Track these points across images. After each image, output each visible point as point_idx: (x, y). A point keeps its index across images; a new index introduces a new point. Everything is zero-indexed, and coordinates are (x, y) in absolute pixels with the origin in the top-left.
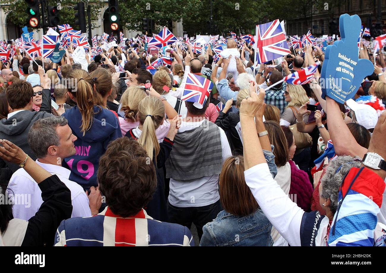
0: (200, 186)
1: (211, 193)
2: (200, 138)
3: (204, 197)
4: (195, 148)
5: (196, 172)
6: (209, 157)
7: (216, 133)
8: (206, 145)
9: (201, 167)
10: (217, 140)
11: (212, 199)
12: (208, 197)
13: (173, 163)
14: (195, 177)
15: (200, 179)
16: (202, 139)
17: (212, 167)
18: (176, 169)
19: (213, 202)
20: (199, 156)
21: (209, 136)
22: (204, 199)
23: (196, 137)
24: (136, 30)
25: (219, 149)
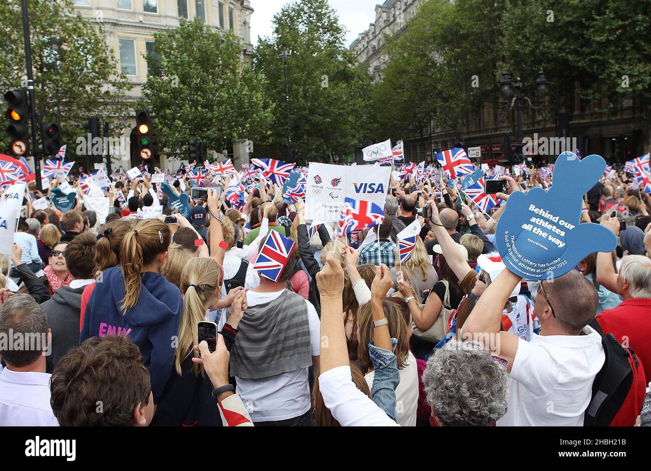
0: (279, 388)
1: (297, 399)
2: (277, 314)
3: (286, 405)
4: (269, 329)
5: (273, 366)
6: (291, 343)
7: (300, 308)
8: (286, 326)
9: (279, 358)
10: (302, 319)
11: (298, 409)
12: (291, 405)
13: (238, 354)
14: (271, 373)
15: (277, 377)
16: (280, 316)
17: (296, 357)
18: (242, 362)
19: (300, 413)
20: (275, 342)
21: (291, 312)
22: (285, 410)
23: (272, 314)
24: (179, 159)
25: (306, 332)
